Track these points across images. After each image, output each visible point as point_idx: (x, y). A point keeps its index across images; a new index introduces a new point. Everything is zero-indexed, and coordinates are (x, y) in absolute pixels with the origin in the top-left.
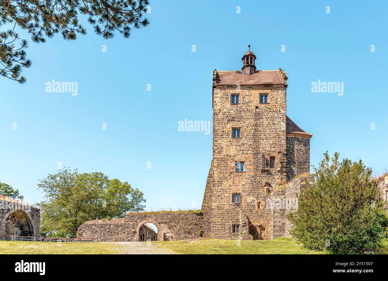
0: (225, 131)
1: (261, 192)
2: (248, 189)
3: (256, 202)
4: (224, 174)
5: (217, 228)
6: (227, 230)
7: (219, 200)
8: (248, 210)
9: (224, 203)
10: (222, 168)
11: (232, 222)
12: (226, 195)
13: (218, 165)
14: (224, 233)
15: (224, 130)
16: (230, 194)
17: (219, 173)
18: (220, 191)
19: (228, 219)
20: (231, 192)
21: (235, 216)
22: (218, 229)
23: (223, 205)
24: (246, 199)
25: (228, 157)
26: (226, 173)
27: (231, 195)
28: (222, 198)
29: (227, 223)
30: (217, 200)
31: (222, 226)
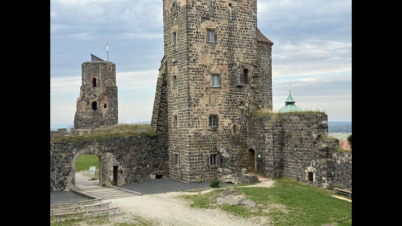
0: (200, 33)
1: (236, 113)
2: (224, 110)
3: (232, 126)
4: (201, 90)
5: (195, 161)
6: (205, 162)
7: (196, 124)
8: (224, 135)
9: (201, 128)
10: (198, 82)
11: (210, 152)
12: (204, 117)
13: (194, 77)
14: (202, 166)
15: (199, 31)
16: (206, 116)
17: (195, 88)
18: (197, 113)
19: (206, 148)
20: (209, 113)
21: (213, 144)
22: (196, 163)
23: (200, 130)
24: (223, 123)
25: (204, 68)
26: (202, 89)
27: (208, 117)
28: (199, 122)
29: (205, 154)
30: (194, 124)
31: (200, 157)
